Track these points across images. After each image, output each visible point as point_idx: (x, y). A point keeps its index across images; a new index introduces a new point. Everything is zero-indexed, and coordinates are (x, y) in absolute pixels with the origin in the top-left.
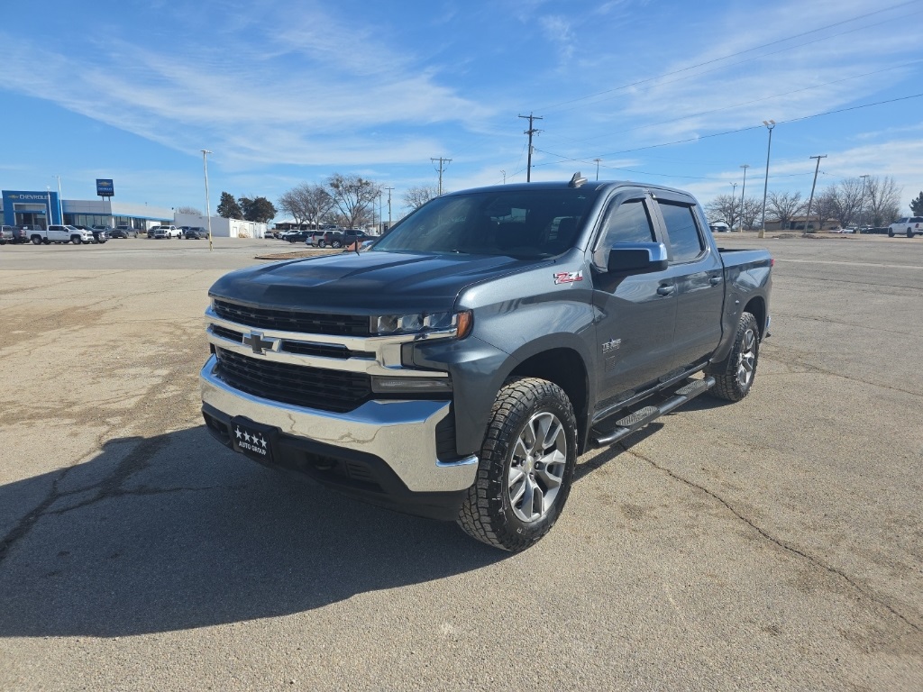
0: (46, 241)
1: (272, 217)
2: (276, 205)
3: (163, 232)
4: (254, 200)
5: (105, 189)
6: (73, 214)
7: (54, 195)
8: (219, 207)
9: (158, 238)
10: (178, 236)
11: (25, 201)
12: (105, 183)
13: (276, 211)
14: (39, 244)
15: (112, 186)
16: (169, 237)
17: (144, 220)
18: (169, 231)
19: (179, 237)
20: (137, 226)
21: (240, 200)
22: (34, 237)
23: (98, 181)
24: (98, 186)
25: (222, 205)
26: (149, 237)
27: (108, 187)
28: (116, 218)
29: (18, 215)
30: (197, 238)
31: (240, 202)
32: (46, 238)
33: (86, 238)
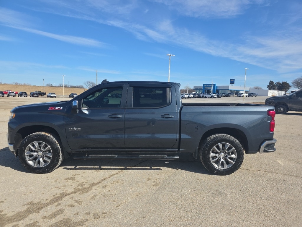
0: (206, 98)
1: (288, 89)
2: (290, 84)
3: (241, 95)
4: (281, 83)
5: (232, 82)
6: (219, 90)
7: (214, 85)
9: (239, 96)
10: (246, 96)
11: (208, 86)
12: (232, 80)
13: (290, 87)
14: (204, 98)
15: (234, 81)
16: (243, 96)
17: (239, 91)
18: (243, 94)
20: (236, 93)
21: (276, 83)
22: (203, 96)
24: (230, 81)
25: (269, 85)
26: (237, 96)
27: (233, 81)
28: (230, 91)
29: (206, 90)
30: (252, 97)
31: (276, 84)
32: (205, 97)
33: (215, 97)
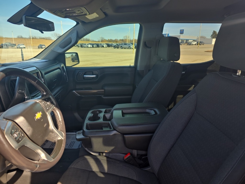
3: (191, 43)
7: (168, 34)
8: (211, 35)
9: (189, 45)
16: (193, 45)
17: (188, 40)
18: (193, 43)
19: (195, 44)
20: (186, 42)
23: (181, 30)
24: (180, 31)
25: (213, 34)
26: (188, 45)
27: (183, 31)
28: (181, 40)
30: (200, 45)
